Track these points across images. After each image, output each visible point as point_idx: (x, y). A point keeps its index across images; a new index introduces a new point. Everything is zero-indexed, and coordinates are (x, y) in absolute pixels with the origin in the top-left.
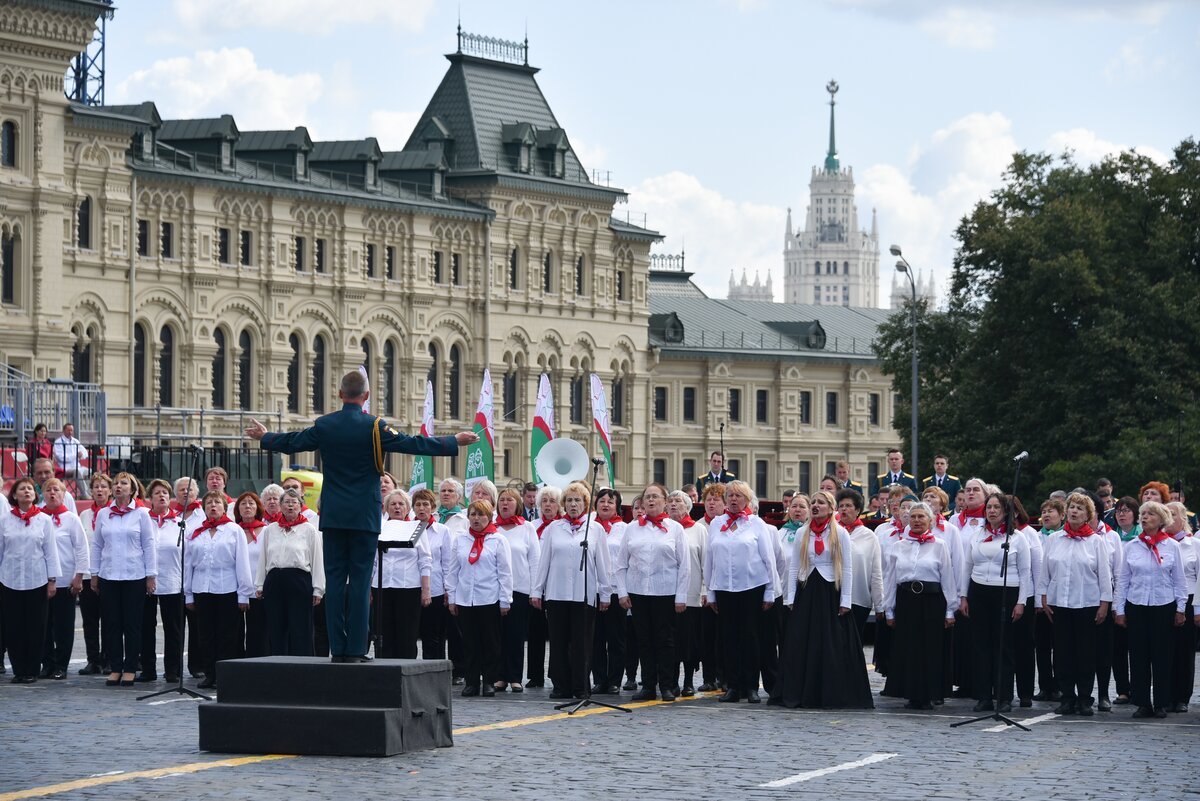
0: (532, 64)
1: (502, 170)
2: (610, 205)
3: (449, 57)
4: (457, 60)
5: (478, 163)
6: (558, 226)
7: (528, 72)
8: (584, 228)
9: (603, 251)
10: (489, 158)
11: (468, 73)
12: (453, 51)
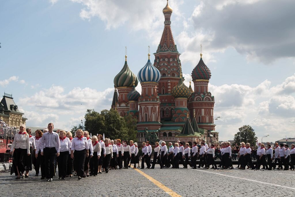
0: (12, 97)
1: (11, 110)
2: (22, 115)
3: (3, 96)
4: (4, 97)
5: (8, 109)
6: (20, 118)
7: (12, 98)
8: (19, 118)
9: (21, 121)
10: (9, 109)
11: (6, 98)
12: (4, 95)
